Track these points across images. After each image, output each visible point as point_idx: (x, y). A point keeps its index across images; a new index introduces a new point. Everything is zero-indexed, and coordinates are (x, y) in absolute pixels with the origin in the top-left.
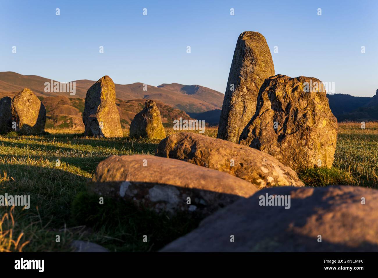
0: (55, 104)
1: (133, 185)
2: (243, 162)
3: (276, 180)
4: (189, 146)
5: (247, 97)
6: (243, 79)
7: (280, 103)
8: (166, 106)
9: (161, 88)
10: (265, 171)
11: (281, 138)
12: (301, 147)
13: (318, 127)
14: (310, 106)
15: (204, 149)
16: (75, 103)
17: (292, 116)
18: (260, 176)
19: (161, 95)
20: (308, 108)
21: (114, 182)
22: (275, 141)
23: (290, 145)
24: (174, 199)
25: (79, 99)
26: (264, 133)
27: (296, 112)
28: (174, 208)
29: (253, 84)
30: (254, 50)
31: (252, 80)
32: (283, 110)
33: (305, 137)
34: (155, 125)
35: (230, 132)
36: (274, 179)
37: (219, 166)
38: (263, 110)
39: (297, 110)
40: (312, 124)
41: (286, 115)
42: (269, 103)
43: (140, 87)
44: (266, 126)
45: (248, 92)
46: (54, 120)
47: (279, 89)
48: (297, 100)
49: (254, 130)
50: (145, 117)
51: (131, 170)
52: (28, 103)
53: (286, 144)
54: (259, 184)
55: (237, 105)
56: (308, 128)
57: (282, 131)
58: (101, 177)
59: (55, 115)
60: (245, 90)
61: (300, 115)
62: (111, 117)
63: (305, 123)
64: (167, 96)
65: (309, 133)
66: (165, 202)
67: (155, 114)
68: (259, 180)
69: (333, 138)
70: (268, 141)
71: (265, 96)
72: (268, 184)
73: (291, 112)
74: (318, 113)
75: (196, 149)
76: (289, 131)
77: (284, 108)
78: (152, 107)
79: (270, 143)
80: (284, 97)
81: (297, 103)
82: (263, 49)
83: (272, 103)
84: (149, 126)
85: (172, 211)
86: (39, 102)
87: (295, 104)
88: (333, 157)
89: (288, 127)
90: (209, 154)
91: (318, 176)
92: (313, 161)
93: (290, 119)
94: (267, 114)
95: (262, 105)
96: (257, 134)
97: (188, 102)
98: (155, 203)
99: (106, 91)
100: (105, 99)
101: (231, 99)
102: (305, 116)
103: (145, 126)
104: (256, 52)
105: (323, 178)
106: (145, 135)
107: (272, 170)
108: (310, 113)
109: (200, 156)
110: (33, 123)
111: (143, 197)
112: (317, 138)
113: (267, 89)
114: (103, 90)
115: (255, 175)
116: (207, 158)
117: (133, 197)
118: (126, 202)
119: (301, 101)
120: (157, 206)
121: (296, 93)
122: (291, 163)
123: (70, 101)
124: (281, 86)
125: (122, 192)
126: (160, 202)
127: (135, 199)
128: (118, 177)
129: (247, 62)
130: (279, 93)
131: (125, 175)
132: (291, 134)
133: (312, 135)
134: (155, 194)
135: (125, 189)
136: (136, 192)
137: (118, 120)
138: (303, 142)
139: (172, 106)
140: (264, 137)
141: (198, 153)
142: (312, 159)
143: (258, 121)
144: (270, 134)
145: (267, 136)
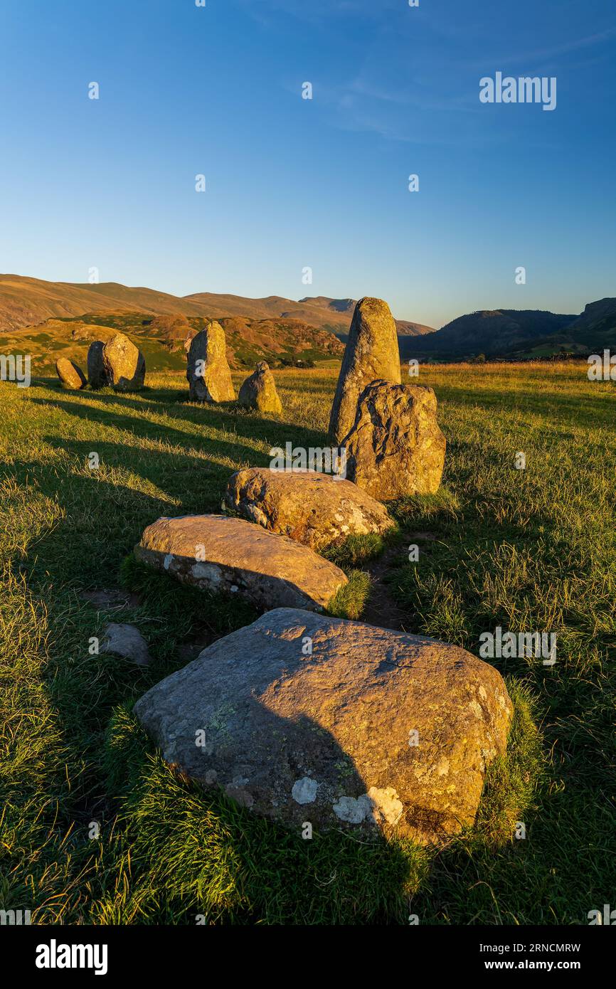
0: (169, 325)
1: (177, 559)
2: (316, 508)
3: (352, 528)
4: (259, 487)
5: (363, 382)
6: (358, 361)
7: (380, 417)
8: (309, 327)
9: (304, 303)
10: (339, 518)
11: (380, 459)
12: (401, 471)
13: (421, 448)
14: (413, 423)
15: (274, 492)
16: (195, 323)
17: (393, 434)
18: (334, 525)
19: (303, 312)
20: (411, 426)
21: (159, 553)
22: (373, 461)
23: (388, 468)
24: (217, 578)
25: (199, 318)
26: (361, 451)
27: (397, 430)
28: (216, 587)
29: (370, 368)
30: (372, 326)
31: (368, 363)
32: (383, 426)
33: (405, 460)
34: (267, 394)
35: (342, 425)
36: (350, 527)
37: (289, 513)
38: (361, 424)
39: (398, 427)
40: (414, 444)
41: (386, 432)
42: (369, 415)
43: (276, 302)
44: (364, 443)
45: (364, 376)
46: (169, 345)
47: (379, 402)
48: (399, 415)
49: (351, 446)
50: (256, 383)
51: (175, 542)
52: (122, 352)
53: (384, 467)
54: (332, 533)
55: (351, 393)
56: (409, 450)
57: (381, 451)
58: (147, 544)
59: (170, 338)
60: (360, 374)
61: (401, 434)
62: (219, 376)
63: (406, 444)
64: (311, 313)
65: (411, 456)
66: (209, 580)
67: (267, 381)
68: (333, 530)
69: (440, 460)
70: (365, 462)
71: (364, 407)
72: (342, 534)
73: (391, 429)
74: (422, 432)
75: (265, 491)
76: (388, 451)
77: (384, 424)
78: (263, 372)
79: (367, 464)
80: (385, 411)
81: (399, 419)
82: (383, 324)
83: (371, 416)
84: (260, 395)
85: (215, 589)
86: (136, 350)
87: (396, 421)
88: (439, 480)
89: (387, 447)
90: (279, 499)
91: (417, 505)
92: (414, 488)
93: (390, 438)
94: (365, 429)
95: (361, 417)
96: (354, 451)
97: (338, 322)
98: (198, 580)
99: (213, 343)
100: (212, 353)
101: (344, 385)
102: (406, 435)
103: (256, 395)
104: (374, 328)
105: (423, 507)
106: (256, 406)
107: (348, 517)
108: (412, 432)
109: (269, 500)
110: (131, 376)
111: (186, 573)
112: (419, 461)
113: (367, 399)
114: (209, 341)
115: (328, 524)
116: (276, 504)
117: (176, 572)
118: (170, 576)
119: (403, 416)
120: (200, 582)
121: (398, 406)
122: (389, 487)
123: (188, 321)
124: (382, 398)
125: (166, 565)
126: (203, 579)
127: (178, 573)
128: (162, 549)
129: (363, 341)
130: (379, 405)
131: (169, 546)
132: (391, 455)
133: (414, 458)
134: (197, 571)
135: (169, 563)
136: (179, 567)
137: (228, 378)
138: (404, 465)
139: (317, 327)
140: (361, 457)
141: (267, 497)
142: (413, 484)
143: (355, 436)
144: (368, 452)
145: (364, 455)
